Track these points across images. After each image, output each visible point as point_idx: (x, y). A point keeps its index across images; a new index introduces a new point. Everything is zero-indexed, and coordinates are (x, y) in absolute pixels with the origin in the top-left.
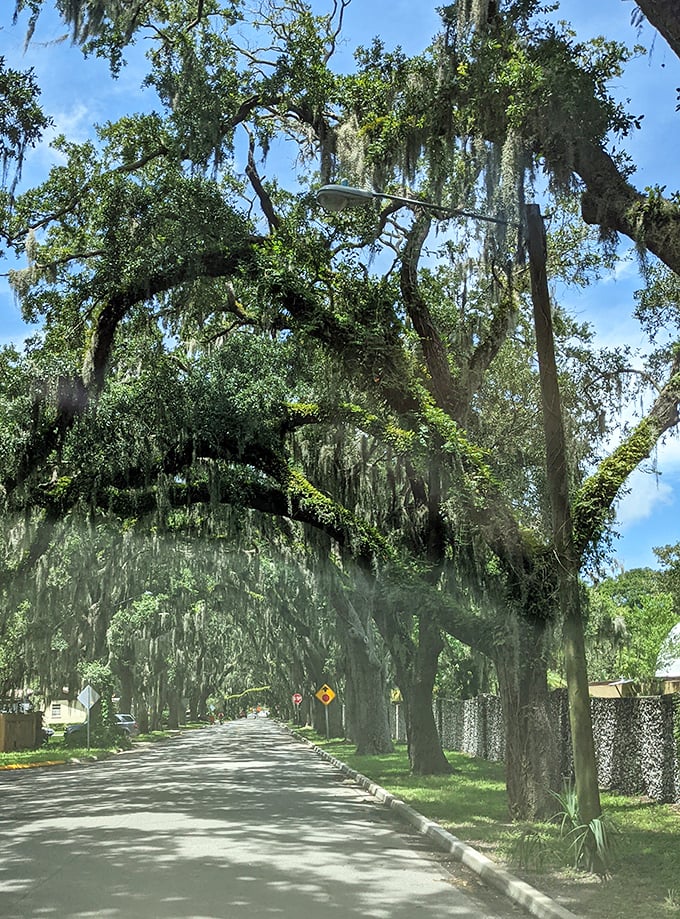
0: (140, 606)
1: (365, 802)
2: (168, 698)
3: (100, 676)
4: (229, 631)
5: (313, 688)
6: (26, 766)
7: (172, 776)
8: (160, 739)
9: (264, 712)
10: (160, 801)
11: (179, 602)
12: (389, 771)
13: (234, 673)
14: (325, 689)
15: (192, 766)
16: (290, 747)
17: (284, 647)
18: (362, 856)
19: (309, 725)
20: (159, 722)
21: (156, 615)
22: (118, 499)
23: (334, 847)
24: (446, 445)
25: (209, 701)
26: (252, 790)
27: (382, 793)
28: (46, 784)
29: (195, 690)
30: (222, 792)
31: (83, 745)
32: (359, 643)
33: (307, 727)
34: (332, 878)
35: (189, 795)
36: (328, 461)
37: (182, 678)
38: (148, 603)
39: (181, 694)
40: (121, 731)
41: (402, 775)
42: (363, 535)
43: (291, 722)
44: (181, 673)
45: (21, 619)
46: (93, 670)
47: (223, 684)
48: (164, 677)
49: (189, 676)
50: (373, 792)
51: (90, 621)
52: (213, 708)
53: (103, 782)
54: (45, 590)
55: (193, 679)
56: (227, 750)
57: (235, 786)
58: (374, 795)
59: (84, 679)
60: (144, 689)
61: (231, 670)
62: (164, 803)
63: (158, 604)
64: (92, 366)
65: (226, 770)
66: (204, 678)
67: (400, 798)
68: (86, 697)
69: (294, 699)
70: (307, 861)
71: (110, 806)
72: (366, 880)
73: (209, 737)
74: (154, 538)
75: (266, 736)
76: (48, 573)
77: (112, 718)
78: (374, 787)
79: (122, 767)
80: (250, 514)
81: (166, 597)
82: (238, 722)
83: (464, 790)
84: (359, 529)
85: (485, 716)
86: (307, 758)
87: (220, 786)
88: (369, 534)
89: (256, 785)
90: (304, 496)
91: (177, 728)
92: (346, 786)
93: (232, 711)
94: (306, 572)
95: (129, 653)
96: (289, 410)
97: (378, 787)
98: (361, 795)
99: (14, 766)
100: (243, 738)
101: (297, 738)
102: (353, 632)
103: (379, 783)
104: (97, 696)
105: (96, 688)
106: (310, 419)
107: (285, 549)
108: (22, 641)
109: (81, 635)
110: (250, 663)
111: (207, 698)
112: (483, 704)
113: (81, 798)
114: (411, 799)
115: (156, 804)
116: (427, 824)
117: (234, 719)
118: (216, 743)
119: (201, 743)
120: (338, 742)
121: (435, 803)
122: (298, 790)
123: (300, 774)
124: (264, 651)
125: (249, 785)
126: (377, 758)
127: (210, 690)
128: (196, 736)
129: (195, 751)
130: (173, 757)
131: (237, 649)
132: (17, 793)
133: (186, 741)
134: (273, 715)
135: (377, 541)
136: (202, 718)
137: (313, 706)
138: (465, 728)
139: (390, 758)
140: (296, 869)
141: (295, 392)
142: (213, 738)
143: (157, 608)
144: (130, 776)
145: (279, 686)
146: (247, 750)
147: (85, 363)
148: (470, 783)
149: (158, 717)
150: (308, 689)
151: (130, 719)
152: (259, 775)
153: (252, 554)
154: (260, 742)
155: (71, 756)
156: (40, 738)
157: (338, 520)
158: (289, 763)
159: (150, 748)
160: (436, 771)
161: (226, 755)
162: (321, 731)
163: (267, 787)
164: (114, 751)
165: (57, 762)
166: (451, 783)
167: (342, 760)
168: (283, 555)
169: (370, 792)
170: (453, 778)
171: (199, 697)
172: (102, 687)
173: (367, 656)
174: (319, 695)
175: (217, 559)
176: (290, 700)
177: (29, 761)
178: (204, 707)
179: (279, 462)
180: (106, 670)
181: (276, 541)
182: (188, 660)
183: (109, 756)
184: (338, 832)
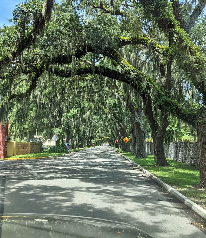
0: (71, 112)
1: (142, 176)
2: (81, 139)
3: (59, 132)
4: (98, 121)
5: (122, 138)
6: (35, 158)
7: (78, 164)
8: (78, 151)
9: (107, 144)
10: (72, 173)
11: (83, 111)
12: (147, 164)
13: (99, 134)
14: (126, 138)
15: (85, 160)
16: (115, 155)
17: (114, 126)
18: (149, 205)
19: (120, 148)
20: (78, 146)
21: (76, 115)
22: (61, 71)
23: (137, 199)
24: (184, 43)
25: (92, 141)
26: (104, 170)
27: (148, 173)
28: (38, 165)
29: (88, 137)
30: (94, 170)
31: (54, 152)
32: (138, 124)
33: (119, 149)
34: (140, 221)
35: (82, 171)
36: (134, 58)
37: (85, 134)
38: (74, 111)
39: (84, 139)
40: (66, 148)
41: (153, 166)
42: (147, 81)
43: (115, 147)
44: (84, 133)
45: (33, 113)
46: (57, 130)
47: (96, 136)
48: (79, 134)
49: (86, 133)
50: (144, 172)
51: (55, 115)
52: (93, 143)
53: (56, 165)
54: (40, 104)
55: (88, 134)
56: (96, 155)
57: (98, 168)
58: (145, 173)
59: (54, 133)
60: (73, 137)
61: (98, 132)
62: (73, 175)
63: (77, 111)
64: (46, 8)
65: (96, 162)
66: (91, 134)
67: (155, 175)
68: (55, 138)
69: (116, 141)
70: (126, 207)
71: (54, 175)
72: (155, 223)
73: (91, 151)
74: (76, 90)
75: (108, 151)
76: (41, 99)
77: (63, 144)
78: (145, 170)
79: (63, 160)
80: (106, 80)
81: (79, 109)
82: (100, 147)
83: (176, 173)
84: (146, 79)
85: (177, 148)
86: (121, 159)
87: (93, 168)
88: (150, 81)
89: (105, 168)
90: (126, 67)
91: (83, 148)
92: (134, 169)
93: (98, 143)
94: (122, 102)
95: (68, 125)
96: (121, 39)
97: (146, 170)
98: (141, 174)
99: (31, 158)
100: (101, 151)
101: (117, 152)
102: (136, 120)
103: (146, 169)
104: (58, 138)
105: (58, 135)
106: (128, 43)
107: (116, 94)
108: (33, 120)
109: (52, 119)
110: (104, 131)
111: (92, 140)
112: (177, 144)
113: (46, 171)
114: (158, 176)
115: (70, 175)
116: (170, 188)
117: (99, 146)
118: (93, 153)
119: (89, 153)
120: (129, 154)
121: (168, 178)
122: (119, 170)
123: (119, 164)
124: (108, 127)
125: (103, 168)
126: (142, 159)
127: (92, 138)
128: (88, 150)
129: (87, 155)
130: (80, 157)
131: (100, 127)
132: (27, 168)
133: (85, 152)
134: (110, 145)
135: (152, 84)
136: (90, 145)
137: (121, 143)
138: (170, 151)
139: (147, 160)
140: (123, 213)
141: (123, 34)
142: (92, 151)
143: (77, 112)
144: (65, 163)
145: (112, 137)
146: (102, 155)
147: (44, 7)
148: (176, 170)
149: (77, 145)
150: (120, 138)
151: (69, 145)
152: (106, 164)
153: (105, 97)
154: (106, 153)
155: (49, 155)
156: (42, 150)
157: (138, 75)
158: (115, 160)
159: (74, 153)
160: (163, 165)
161: (96, 157)
162: (124, 150)
163: (109, 169)
164: (63, 154)
165: (45, 157)
166: (170, 170)
167: (132, 159)
168: (115, 96)
169: (143, 172)
170: (170, 168)
171: (89, 139)
172: (60, 135)
173: (140, 128)
174: (124, 140)
175: (95, 98)
176: (115, 141)
177: (36, 156)
178: (91, 142)
179: (117, 54)
180: (61, 130)
181: (113, 91)
182: (86, 129)
183: (61, 156)
184: (137, 191)
